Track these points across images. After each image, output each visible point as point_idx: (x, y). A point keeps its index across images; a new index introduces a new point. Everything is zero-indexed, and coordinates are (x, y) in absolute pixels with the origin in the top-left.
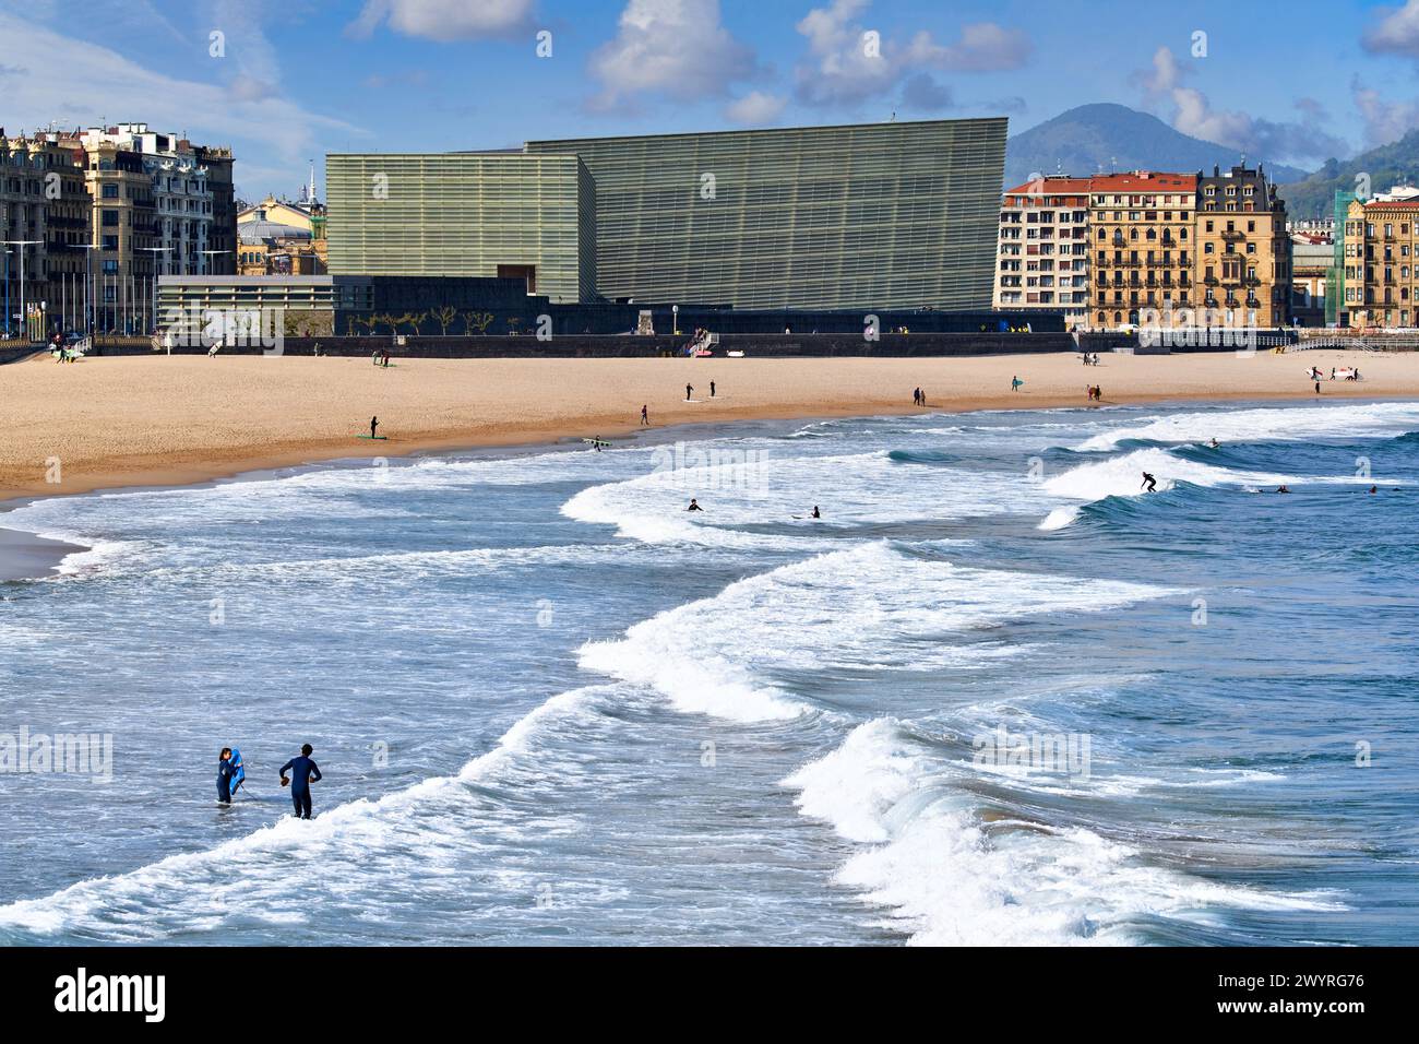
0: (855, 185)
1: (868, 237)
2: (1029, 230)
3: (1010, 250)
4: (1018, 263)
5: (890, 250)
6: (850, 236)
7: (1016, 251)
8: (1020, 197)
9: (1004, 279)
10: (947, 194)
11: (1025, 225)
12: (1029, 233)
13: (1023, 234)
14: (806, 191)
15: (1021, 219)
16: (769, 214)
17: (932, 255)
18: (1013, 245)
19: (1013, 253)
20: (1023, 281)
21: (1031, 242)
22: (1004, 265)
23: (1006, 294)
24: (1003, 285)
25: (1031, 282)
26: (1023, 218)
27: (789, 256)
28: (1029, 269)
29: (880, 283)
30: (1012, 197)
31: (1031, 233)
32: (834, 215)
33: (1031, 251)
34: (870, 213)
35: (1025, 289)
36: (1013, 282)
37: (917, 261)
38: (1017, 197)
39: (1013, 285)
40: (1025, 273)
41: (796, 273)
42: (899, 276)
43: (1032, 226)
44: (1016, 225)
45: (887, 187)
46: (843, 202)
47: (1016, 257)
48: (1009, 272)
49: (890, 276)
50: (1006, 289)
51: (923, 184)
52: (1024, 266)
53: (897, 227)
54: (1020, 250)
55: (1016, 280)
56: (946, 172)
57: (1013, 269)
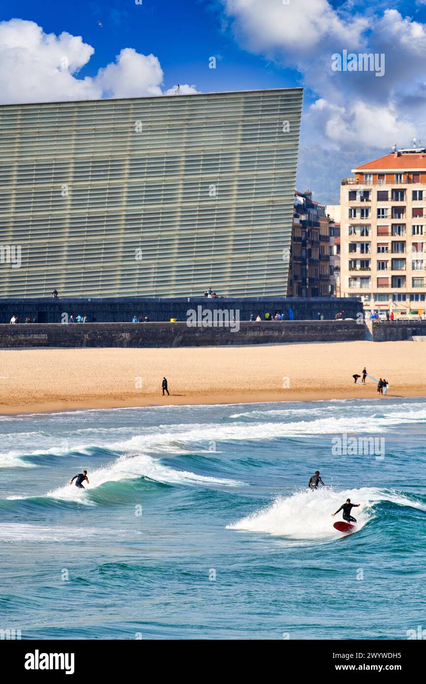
0: (136, 162)
1: (151, 219)
2: (379, 210)
3: (358, 232)
4: (367, 245)
5: (175, 233)
6: (131, 218)
7: (365, 232)
8: (370, 174)
9: (352, 264)
10: (236, 173)
11: (374, 204)
12: (379, 213)
13: (373, 213)
14: (82, 170)
15: (370, 197)
16: (42, 195)
17: (221, 239)
18: (361, 226)
19: (362, 234)
20: (373, 265)
21: (382, 222)
22: (353, 247)
23: (355, 278)
24: (351, 269)
25: (382, 265)
26: (373, 196)
27: (65, 240)
28: (379, 251)
29: (164, 269)
30: (361, 174)
31: (381, 212)
32: (113, 195)
33: (381, 232)
34: (152, 193)
35: (374, 272)
36: (362, 265)
37: (204, 244)
38: (366, 174)
39: (362, 268)
40: (374, 256)
41: (72, 259)
42: (185, 261)
43: (382, 205)
44: (365, 204)
45: (171, 165)
46: (124, 182)
47: (365, 239)
48: (358, 255)
49: (175, 260)
50: (354, 273)
51: (211, 162)
52: (373, 249)
53: (182, 207)
54: (370, 232)
55: (365, 264)
56: (235, 148)
57: (362, 252)
